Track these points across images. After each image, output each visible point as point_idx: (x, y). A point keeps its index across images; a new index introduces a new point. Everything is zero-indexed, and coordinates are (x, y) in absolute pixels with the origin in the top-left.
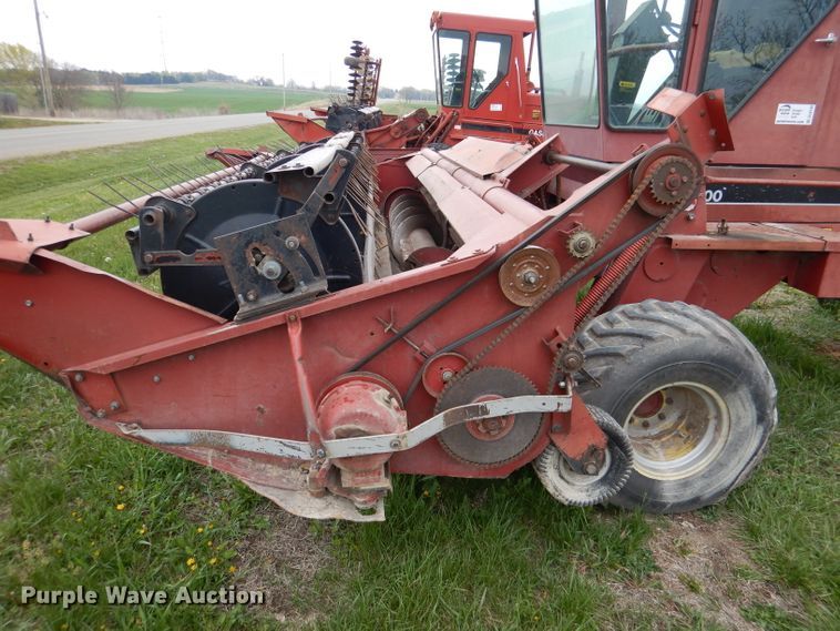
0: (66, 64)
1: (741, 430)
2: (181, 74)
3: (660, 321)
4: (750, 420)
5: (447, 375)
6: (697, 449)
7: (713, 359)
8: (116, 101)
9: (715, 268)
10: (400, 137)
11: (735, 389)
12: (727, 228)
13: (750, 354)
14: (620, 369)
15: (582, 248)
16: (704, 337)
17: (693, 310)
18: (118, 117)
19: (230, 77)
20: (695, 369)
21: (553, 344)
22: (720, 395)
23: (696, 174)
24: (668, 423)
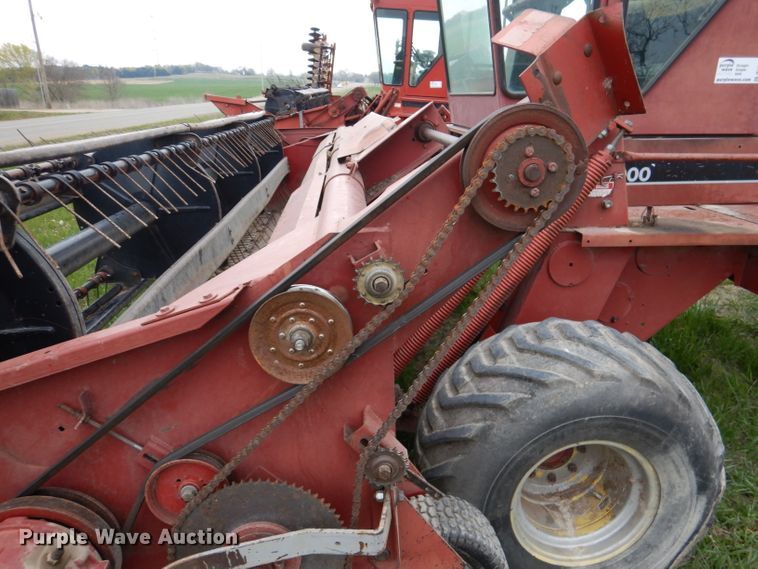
0: (65, 61)
1: (674, 502)
2: (172, 67)
3: (558, 357)
4: (687, 490)
5: (186, 491)
6: (616, 520)
7: (634, 412)
8: (111, 92)
9: (642, 265)
10: (339, 116)
11: (666, 450)
12: (654, 217)
13: (684, 400)
14: (501, 428)
15: (381, 290)
16: (619, 380)
17: (606, 335)
18: (113, 107)
19: (216, 69)
20: (607, 426)
21: (355, 439)
22: (645, 456)
23: (573, 157)
24: (580, 476)
